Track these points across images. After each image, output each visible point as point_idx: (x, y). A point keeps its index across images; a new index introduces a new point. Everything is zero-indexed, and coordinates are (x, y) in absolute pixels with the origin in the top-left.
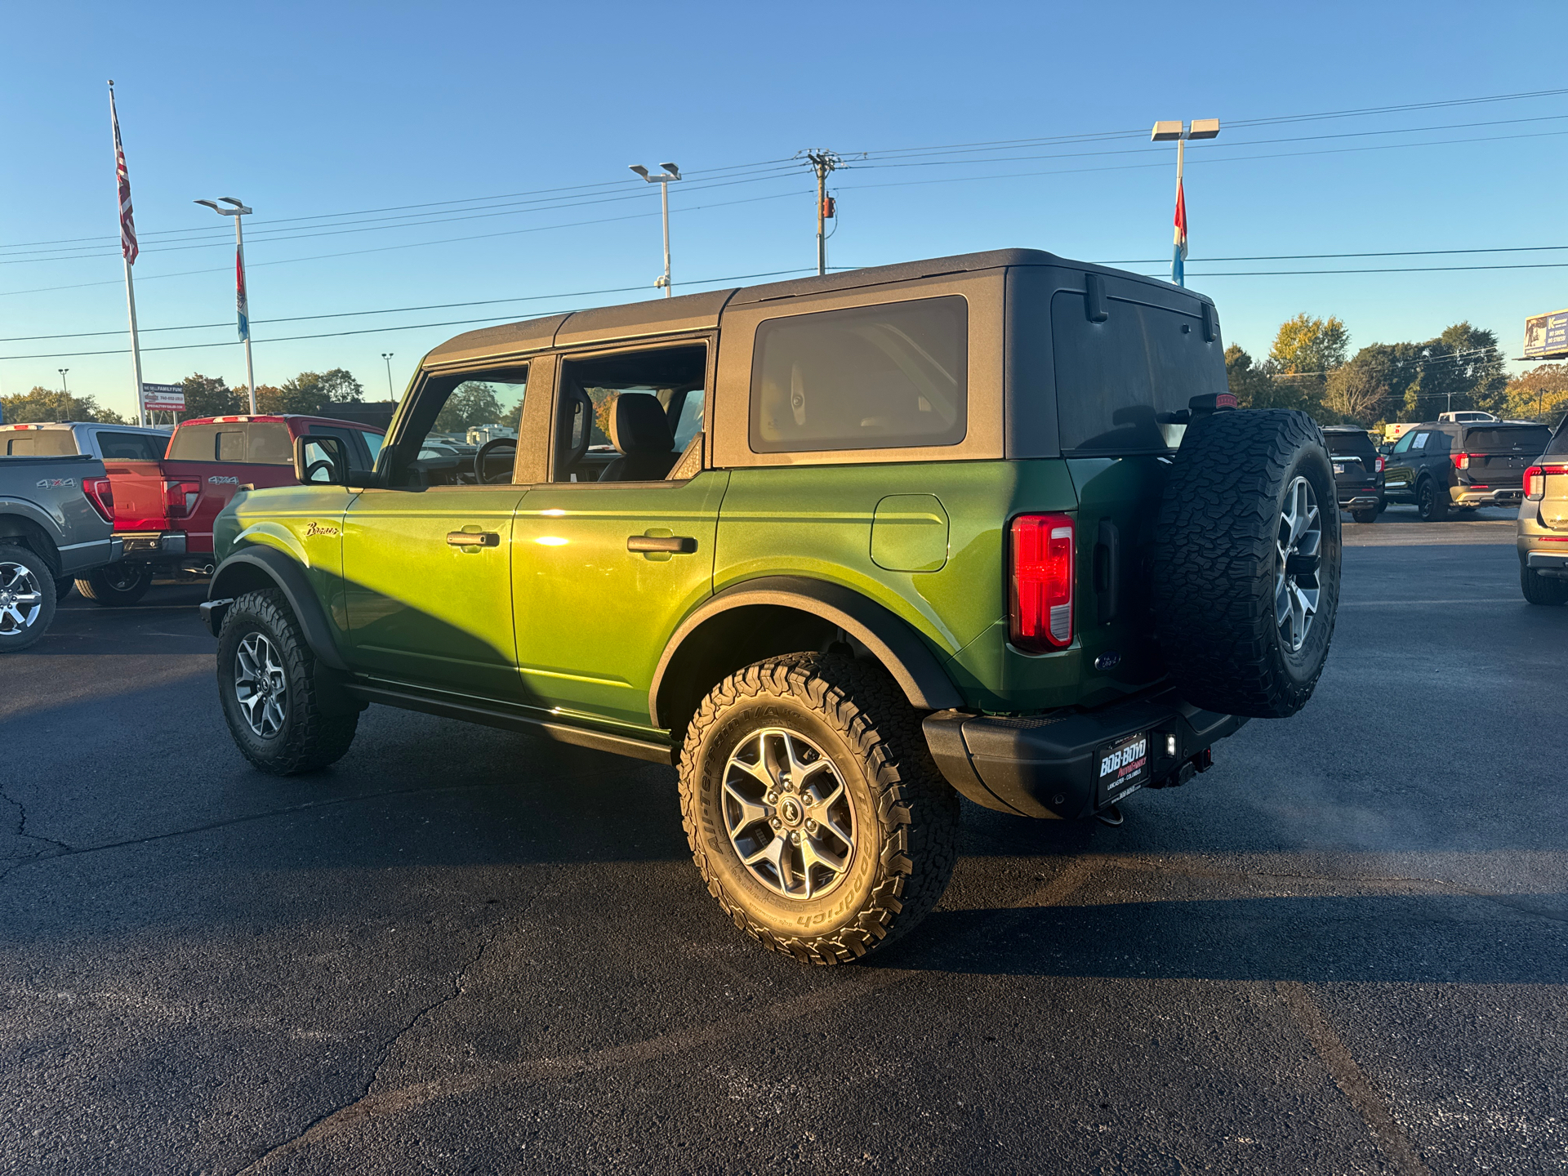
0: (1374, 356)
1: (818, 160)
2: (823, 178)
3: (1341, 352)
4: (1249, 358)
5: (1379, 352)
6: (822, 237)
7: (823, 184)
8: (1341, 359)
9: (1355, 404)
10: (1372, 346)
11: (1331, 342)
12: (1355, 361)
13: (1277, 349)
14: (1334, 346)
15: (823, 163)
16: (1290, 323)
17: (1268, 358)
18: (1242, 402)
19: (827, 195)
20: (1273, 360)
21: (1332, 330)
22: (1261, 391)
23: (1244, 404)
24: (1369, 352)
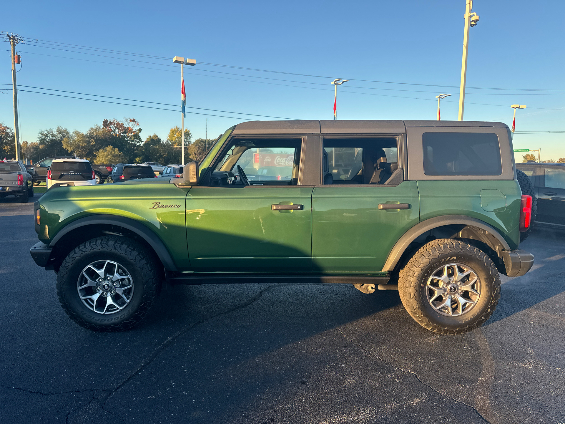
0: (200, 143)
1: (12, 37)
2: (14, 46)
3: (190, 140)
4: (160, 139)
5: (201, 141)
6: (14, 71)
7: (14, 48)
8: (190, 142)
9: (197, 157)
10: (199, 139)
11: (187, 137)
12: (194, 143)
13: (170, 137)
14: (188, 138)
15: (14, 39)
16: (173, 129)
17: (166, 140)
18: (164, 155)
19: (17, 54)
20: (168, 141)
21: (187, 133)
22: (169, 151)
23: (165, 155)
24: (198, 141)
